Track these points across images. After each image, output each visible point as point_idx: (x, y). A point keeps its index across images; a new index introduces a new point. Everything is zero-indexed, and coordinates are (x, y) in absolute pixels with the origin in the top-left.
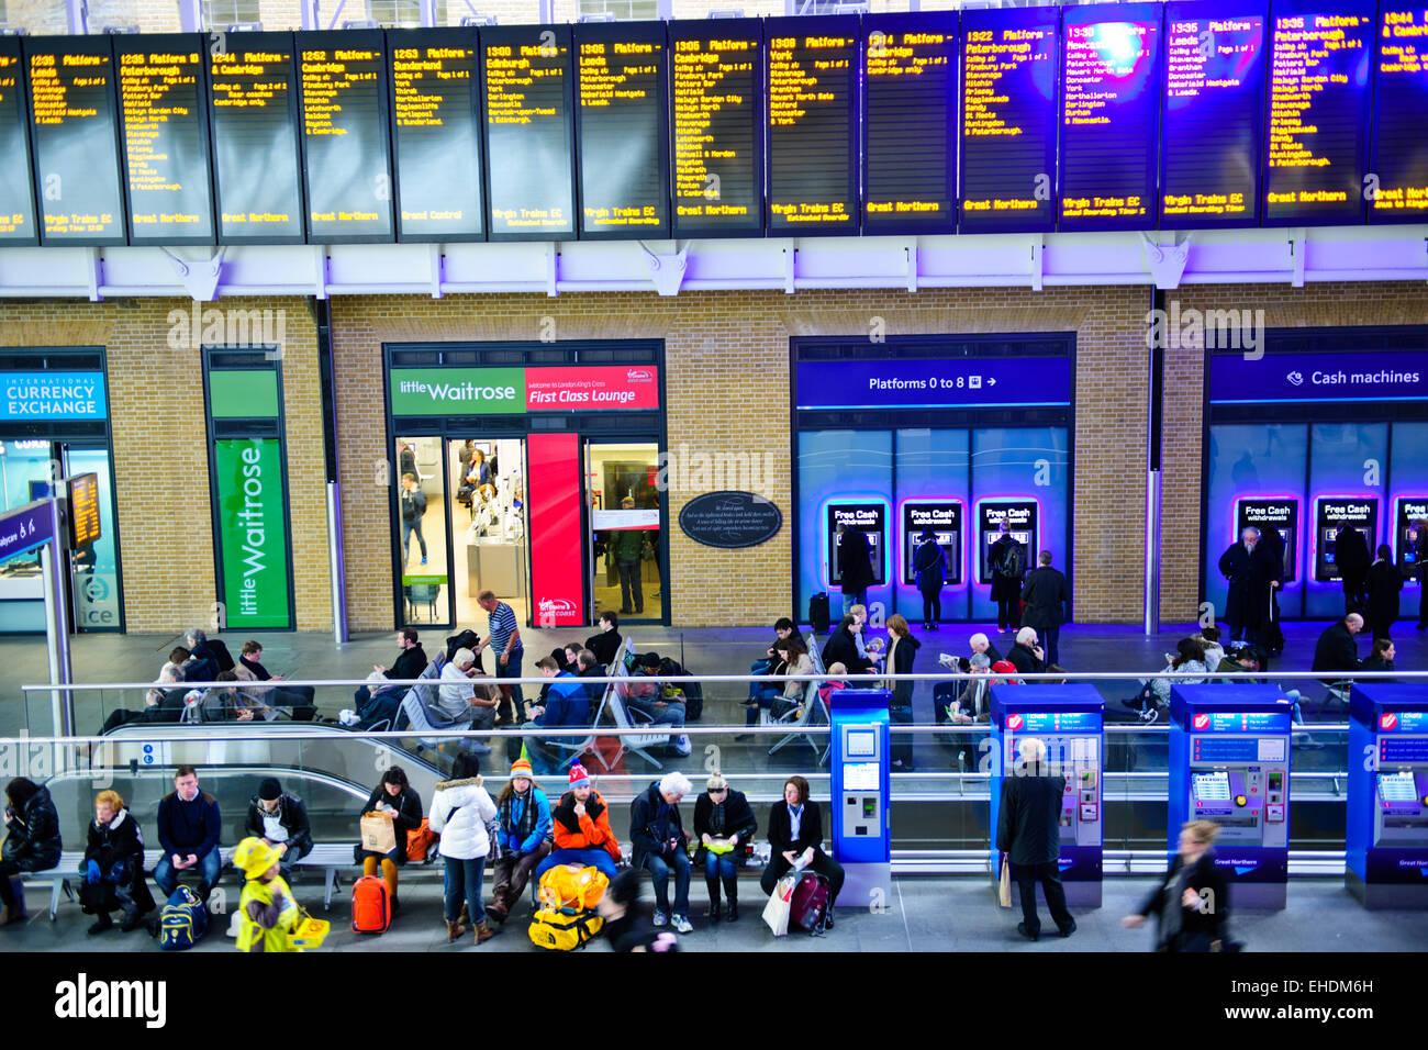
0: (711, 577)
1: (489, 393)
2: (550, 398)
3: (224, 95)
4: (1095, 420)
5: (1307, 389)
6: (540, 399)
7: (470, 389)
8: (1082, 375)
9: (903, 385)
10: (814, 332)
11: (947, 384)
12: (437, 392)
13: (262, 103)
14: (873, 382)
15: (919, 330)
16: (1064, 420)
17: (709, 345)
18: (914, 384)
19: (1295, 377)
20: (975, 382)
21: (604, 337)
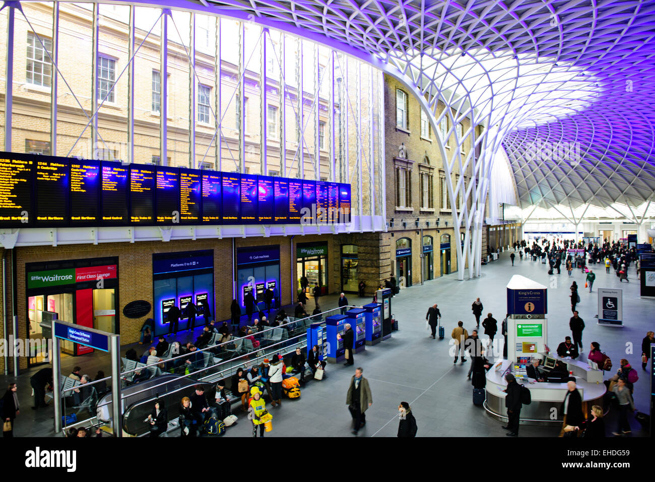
0: (132, 328)
1: (63, 278)
2: (84, 277)
3: (41, 176)
4: (218, 271)
5: (253, 260)
6: (80, 278)
7: (57, 277)
8: (216, 260)
9: (179, 265)
10: (159, 252)
11: (188, 264)
12: (45, 279)
13: (56, 180)
14: (172, 265)
15: (182, 250)
16: (211, 271)
17: (131, 257)
18: (181, 265)
19: (251, 257)
20: (194, 263)
21: (102, 257)
